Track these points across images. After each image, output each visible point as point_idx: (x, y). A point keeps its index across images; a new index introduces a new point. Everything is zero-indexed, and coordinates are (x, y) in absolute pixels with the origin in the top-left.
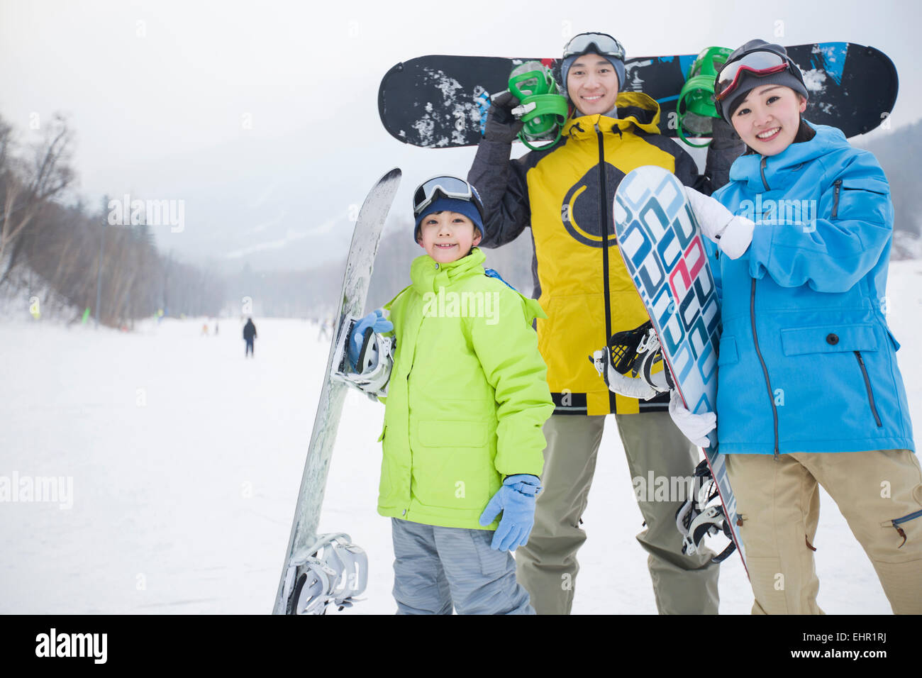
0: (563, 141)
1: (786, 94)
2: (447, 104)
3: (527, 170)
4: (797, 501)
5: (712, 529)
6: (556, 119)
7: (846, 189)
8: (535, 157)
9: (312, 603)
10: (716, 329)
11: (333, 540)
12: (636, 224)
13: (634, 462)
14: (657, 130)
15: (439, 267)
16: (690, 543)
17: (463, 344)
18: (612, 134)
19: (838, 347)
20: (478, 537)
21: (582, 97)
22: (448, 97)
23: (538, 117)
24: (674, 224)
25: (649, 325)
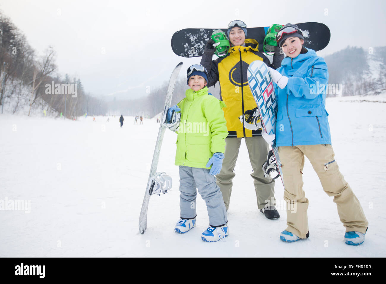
0: (229, 54)
1: (297, 39)
2: (193, 43)
3: (218, 64)
4: (298, 160)
5: (273, 170)
6: (227, 48)
7: (315, 68)
8: (220, 59)
9: (156, 191)
10: (276, 110)
11: (161, 174)
12: (254, 78)
13: (250, 152)
14: (258, 50)
15: (195, 92)
16: (266, 174)
17: (202, 114)
18: (244, 52)
19: (311, 115)
20: (205, 171)
21: (234, 41)
22: (193, 41)
23: (221, 47)
24: (265, 78)
25: (257, 108)
